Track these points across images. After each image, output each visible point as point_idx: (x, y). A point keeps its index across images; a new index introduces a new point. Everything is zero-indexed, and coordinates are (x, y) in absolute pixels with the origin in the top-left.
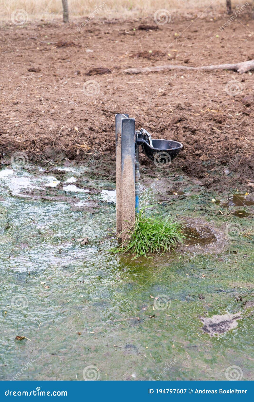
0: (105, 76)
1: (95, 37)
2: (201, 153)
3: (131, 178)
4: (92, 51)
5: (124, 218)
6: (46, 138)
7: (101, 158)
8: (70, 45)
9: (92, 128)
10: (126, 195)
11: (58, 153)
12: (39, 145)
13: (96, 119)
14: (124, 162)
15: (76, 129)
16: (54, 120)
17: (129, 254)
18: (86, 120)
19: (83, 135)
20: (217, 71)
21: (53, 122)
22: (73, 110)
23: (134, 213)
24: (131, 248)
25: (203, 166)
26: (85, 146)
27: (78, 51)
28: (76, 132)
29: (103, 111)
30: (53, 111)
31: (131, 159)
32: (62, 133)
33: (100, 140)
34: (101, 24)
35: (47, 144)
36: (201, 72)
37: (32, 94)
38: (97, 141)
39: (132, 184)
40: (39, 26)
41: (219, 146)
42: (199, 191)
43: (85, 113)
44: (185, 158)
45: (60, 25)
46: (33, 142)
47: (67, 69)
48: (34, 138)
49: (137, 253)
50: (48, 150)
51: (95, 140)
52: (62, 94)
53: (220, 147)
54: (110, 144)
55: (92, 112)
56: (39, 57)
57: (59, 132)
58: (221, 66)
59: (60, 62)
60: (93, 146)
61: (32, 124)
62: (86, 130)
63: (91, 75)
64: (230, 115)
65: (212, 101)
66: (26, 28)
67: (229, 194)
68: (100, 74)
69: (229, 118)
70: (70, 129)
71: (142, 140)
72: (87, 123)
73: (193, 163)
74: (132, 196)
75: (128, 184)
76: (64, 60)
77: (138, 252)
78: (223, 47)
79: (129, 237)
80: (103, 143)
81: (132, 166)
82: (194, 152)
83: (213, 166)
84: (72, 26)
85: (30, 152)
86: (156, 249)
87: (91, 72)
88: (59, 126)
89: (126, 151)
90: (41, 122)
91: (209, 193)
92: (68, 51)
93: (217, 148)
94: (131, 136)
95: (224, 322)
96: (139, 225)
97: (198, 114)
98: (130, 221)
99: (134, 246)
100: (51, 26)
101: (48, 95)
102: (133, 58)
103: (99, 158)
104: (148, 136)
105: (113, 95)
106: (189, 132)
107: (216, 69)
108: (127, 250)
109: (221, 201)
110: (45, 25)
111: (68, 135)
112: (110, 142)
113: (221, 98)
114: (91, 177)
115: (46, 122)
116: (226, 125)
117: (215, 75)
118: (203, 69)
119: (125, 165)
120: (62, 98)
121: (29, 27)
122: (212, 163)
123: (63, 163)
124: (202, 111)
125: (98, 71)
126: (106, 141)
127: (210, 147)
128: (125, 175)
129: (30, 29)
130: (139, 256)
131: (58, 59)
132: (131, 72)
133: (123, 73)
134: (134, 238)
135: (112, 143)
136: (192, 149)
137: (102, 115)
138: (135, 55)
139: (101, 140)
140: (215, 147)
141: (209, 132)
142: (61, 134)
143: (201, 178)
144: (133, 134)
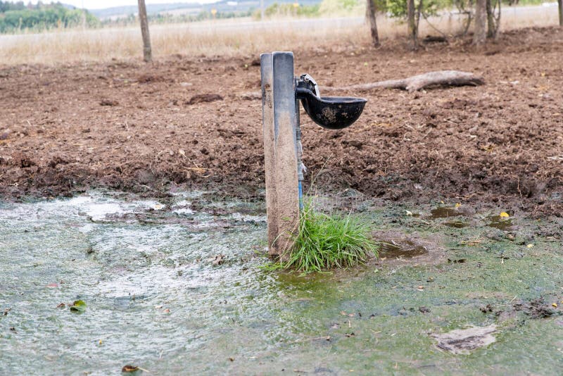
0: (213, 103)
1: (193, 74)
2: (375, 168)
3: (290, 149)
4: (191, 84)
5: (281, 214)
6: (138, 163)
7: (225, 180)
8: (158, 79)
9: (205, 150)
10: (283, 177)
11: (158, 176)
12: (127, 172)
13: (210, 141)
14: (279, 122)
15: (182, 152)
16: (147, 145)
17: (292, 271)
18: (196, 142)
19: (194, 157)
20: (377, 91)
21: (145, 147)
22: (173, 133)
23: (298, 205)
24: (295, 262)
25: (383, 182)
26: (199, 170)
27: (170, 85)
28: (181, 157)
29: (219, 130)
30: (144, 135)
31: (289, 118)
32: (161, 158)
33: (220, 160)
34: (198, 62)
35: (140, 168)
36: (353, 92)
37: (109, 122)
38: (216, 163)
39: (292, 158)
40: (109, 66)
41: (400, 158)
42: (384, 205)
43: (193, 136)
44: (352, 175)
45: (140, 64)
46: (118, 169)
47: (158, 102)
48: (118, 164)
49: (305, 269)
50: (143, 175)
51: (213, 161)
52: (156, 120)
53: (403, 160)
54: (235, 165)
55: (202, 134)
56: (115, 92)
57: (156, 157)
58: (380, 83)
59: (146, 96)
60: (210, 169)
61: (113, 150)
62: (197, 152)
63: (194, 103)
64: (409, 126)
65: (378, 116)
66: (92, 70)
67: (431, 206)
68: (207, 101)
69: (408, 131)
70: (172, 153)
71: (304, 89)
72: (197, 146)
73: (365, 180)
74: (293, 178)
75: (287, 158)
76: (150, 93)
77: (307, 267)
78: (377, 72)
79: (291, 246)
80: (225, 164)
81: (292, 128)
82: (364, 168)
83: (397, 181)
84: (158, 66)
85: (114, 177)
86: (336, 261)
87: (193, 99)
88: (155, 151)
89: (281, 105)
90: (127, 147)
91: (400, 205)
92: (155, 86)
93: (399, 161)
94: (288, 81)
95: (472, 338)
96: (307, 225)
97: (360, 130)
98: (291, 219)
99: (299, 258)
100: (128, 66)
101: (133, 122)
102: (251, 88)
103: (222, 180)
104: (314, 85)
105: (230, 117)
106: (352, 148)
107: (375, 87)
108: (288, 266)
109: (420, 213)
110: (118, 64)
111: (170, 161)
112: (235, 161)
113: (392, 113)
114: (214, 199)
115: (135, 147)
116: (405, 139)
117: (376, 95)
118: (356, 89)
119: (281, 127)
120: (155, 123)
121: (96, 68)
122: (395, 178)
123: (168, 188)
124: (366, 127)
125: (203, 98)
126: (229, 162)
127: (387, 160)
128: (281, 145)
129: (97, 71)
130: (310, 272)
131: (143, 93)
132: (253, 96)
133: (241, 99)
134: (299, 245)
135: (239, 163)
136: (361, 164)
137: (218, 137)
138: (254, 84)
139: (222, 161)
140: (395, 161)
141: (382, 146)
142: (159, 159)
143: (382, 194)
144: (291, 77)
